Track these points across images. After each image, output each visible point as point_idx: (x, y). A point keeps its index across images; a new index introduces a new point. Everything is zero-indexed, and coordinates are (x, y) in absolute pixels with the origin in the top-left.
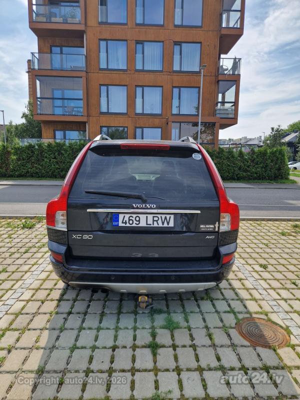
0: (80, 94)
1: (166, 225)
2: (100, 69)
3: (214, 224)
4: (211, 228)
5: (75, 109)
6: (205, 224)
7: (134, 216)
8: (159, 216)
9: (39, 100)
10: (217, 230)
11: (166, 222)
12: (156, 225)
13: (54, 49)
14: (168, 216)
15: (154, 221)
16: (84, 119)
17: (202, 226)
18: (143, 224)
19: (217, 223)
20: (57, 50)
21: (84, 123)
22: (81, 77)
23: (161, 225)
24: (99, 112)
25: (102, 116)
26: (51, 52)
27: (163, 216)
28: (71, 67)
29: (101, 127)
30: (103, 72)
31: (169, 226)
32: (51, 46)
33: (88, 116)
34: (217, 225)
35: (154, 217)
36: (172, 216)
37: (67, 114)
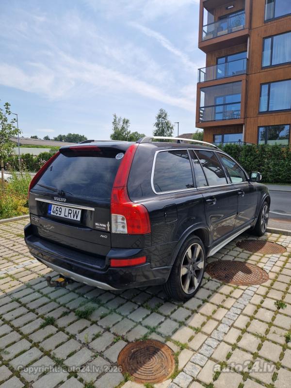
0: (239, 98)
1: (75, 219)
2: (263, 68)
3: (106, 223)
4: (104, 227)
5: (235, 113)
6: (99, 222)
7: (59, 207)
8: (72, 209)
9: (203, 109)
10: (108, 230)
11: (75, 216)
12: (69, 217)
13: (220, 61)
14: (78, 210)
15: (69, 213)
16: (241, 121)
17: (96, 224)
18: (62, 215)
19: (108, 222)
20: (223, 60)
21: (241, 125)
22: (241, 81)
23: (72, 218)
24: (257, 112)
25: (261, 115)
26: (217, 64)
27: (75, 210)
28: (233, 73)
29: (259, 127)
30: (266, 70)
31: (77, 220)
32: (217, 59)
33: (245, 118)
34: (108, 225)
35: (69, 210)
36: (80, 211)
37: (227, 118)
